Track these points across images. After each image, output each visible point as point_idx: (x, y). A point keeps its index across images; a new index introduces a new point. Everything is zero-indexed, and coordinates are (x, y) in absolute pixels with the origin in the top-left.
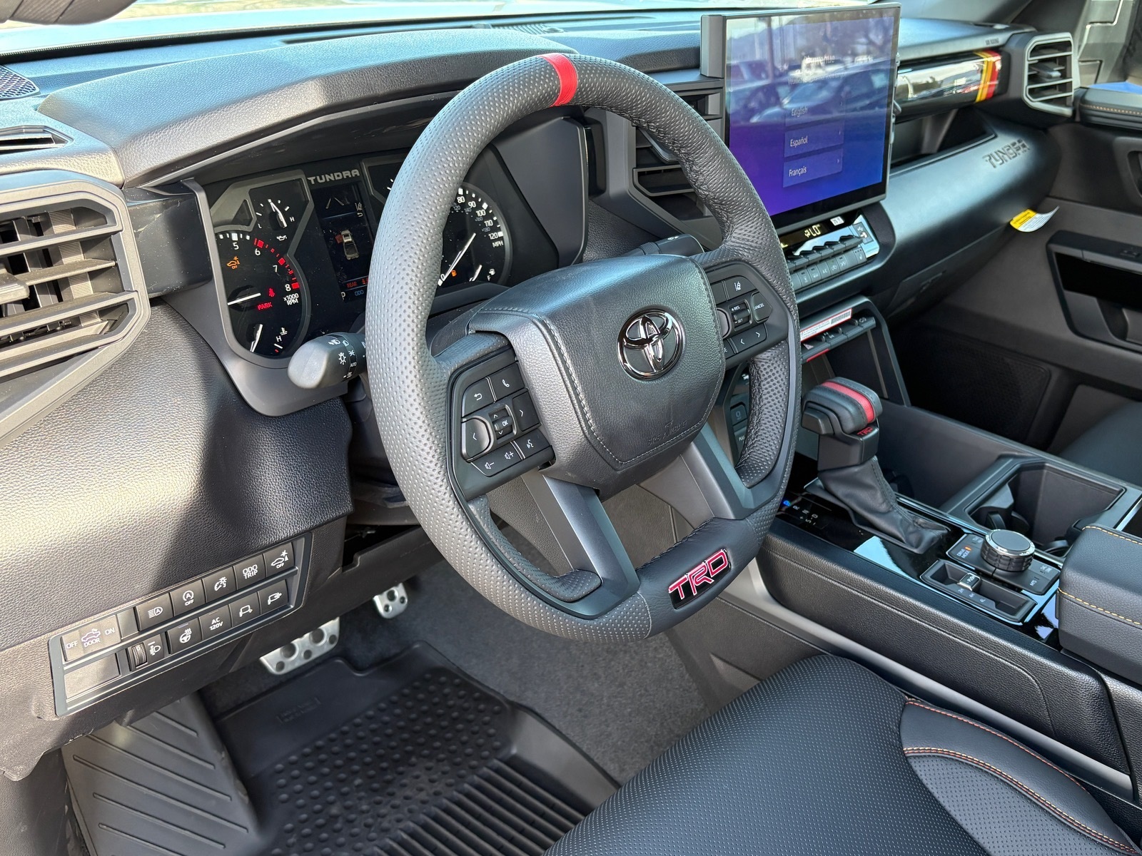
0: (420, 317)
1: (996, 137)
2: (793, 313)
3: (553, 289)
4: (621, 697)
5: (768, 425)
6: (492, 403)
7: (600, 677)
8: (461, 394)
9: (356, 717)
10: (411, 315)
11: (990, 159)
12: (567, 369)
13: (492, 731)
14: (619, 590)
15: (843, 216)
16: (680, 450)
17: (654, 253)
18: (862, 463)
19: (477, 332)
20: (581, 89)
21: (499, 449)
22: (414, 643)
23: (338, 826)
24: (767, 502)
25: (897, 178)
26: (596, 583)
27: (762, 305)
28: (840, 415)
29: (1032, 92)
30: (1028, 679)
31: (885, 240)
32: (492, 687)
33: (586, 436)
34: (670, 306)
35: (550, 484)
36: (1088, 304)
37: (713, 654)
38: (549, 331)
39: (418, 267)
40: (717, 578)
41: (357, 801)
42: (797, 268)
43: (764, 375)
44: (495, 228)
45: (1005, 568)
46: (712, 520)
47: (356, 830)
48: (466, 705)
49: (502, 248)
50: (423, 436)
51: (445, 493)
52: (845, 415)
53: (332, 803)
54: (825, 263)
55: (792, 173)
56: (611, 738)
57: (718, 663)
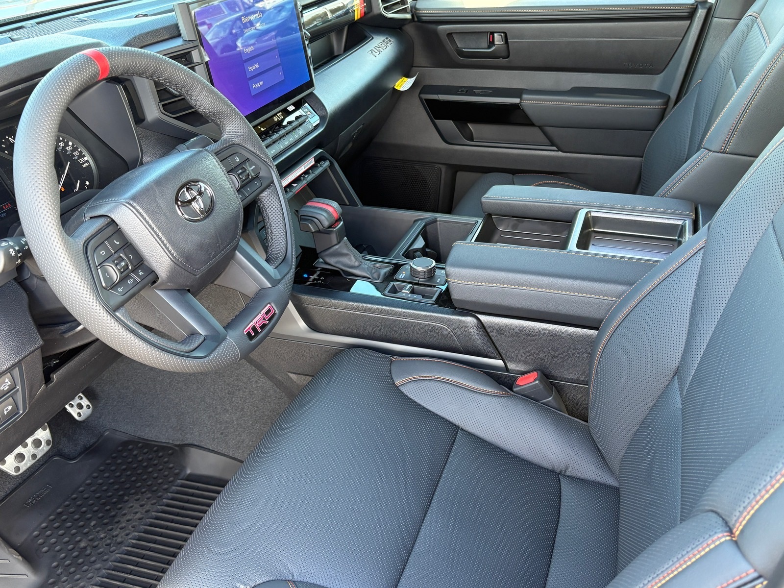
0: (55, 216)
1: (373, 38)
2: (273, 167)
3: (130, 183)
4: (244, 417)
5: (277, 232)
6: (112, 255)
7: (228, 410)
8: (92, 253)
9: (79, 487)
10: (50, 216)
11: (372, 52)
12: (150, 226)
13: (171, 465)
14: (216, 339)
15: (293, 104)
16: (229, 257)
17: (185, 149)
18: (339, 243)
19: (91, 218)
20: (112, 67)
21: (123, 279)
22: (104, 432)
23: (88, 552)
24: (287, 273)
25: (320, 75)
26: (202, 339)
27: (254, 167)
28: (319, 219)
29: (385, 8)
30: (445, 328)
31: (322, 113)
32: (163, 441)
33: (172, 260)
34: (200, 178)
35: (159, 293)
36: (448, 125)
37: (289, 372)
38: (134, 207)
39: (45, 189)
40: (270, 320)
41: (96, 534)
42: (274, 141)
43: (267, 205)
44: (81, 156)
45: (423, 277)
46: (259, 291)
47: (101, 550)
48: (150, 456)
49: (89, 167)
50: (77, 281)
51: (100, 310)
52: (322, 218)
53: (80, 541)
54: (290, 135)
55: (256, 86)
56: (245, 442)
57: (293, 376)
